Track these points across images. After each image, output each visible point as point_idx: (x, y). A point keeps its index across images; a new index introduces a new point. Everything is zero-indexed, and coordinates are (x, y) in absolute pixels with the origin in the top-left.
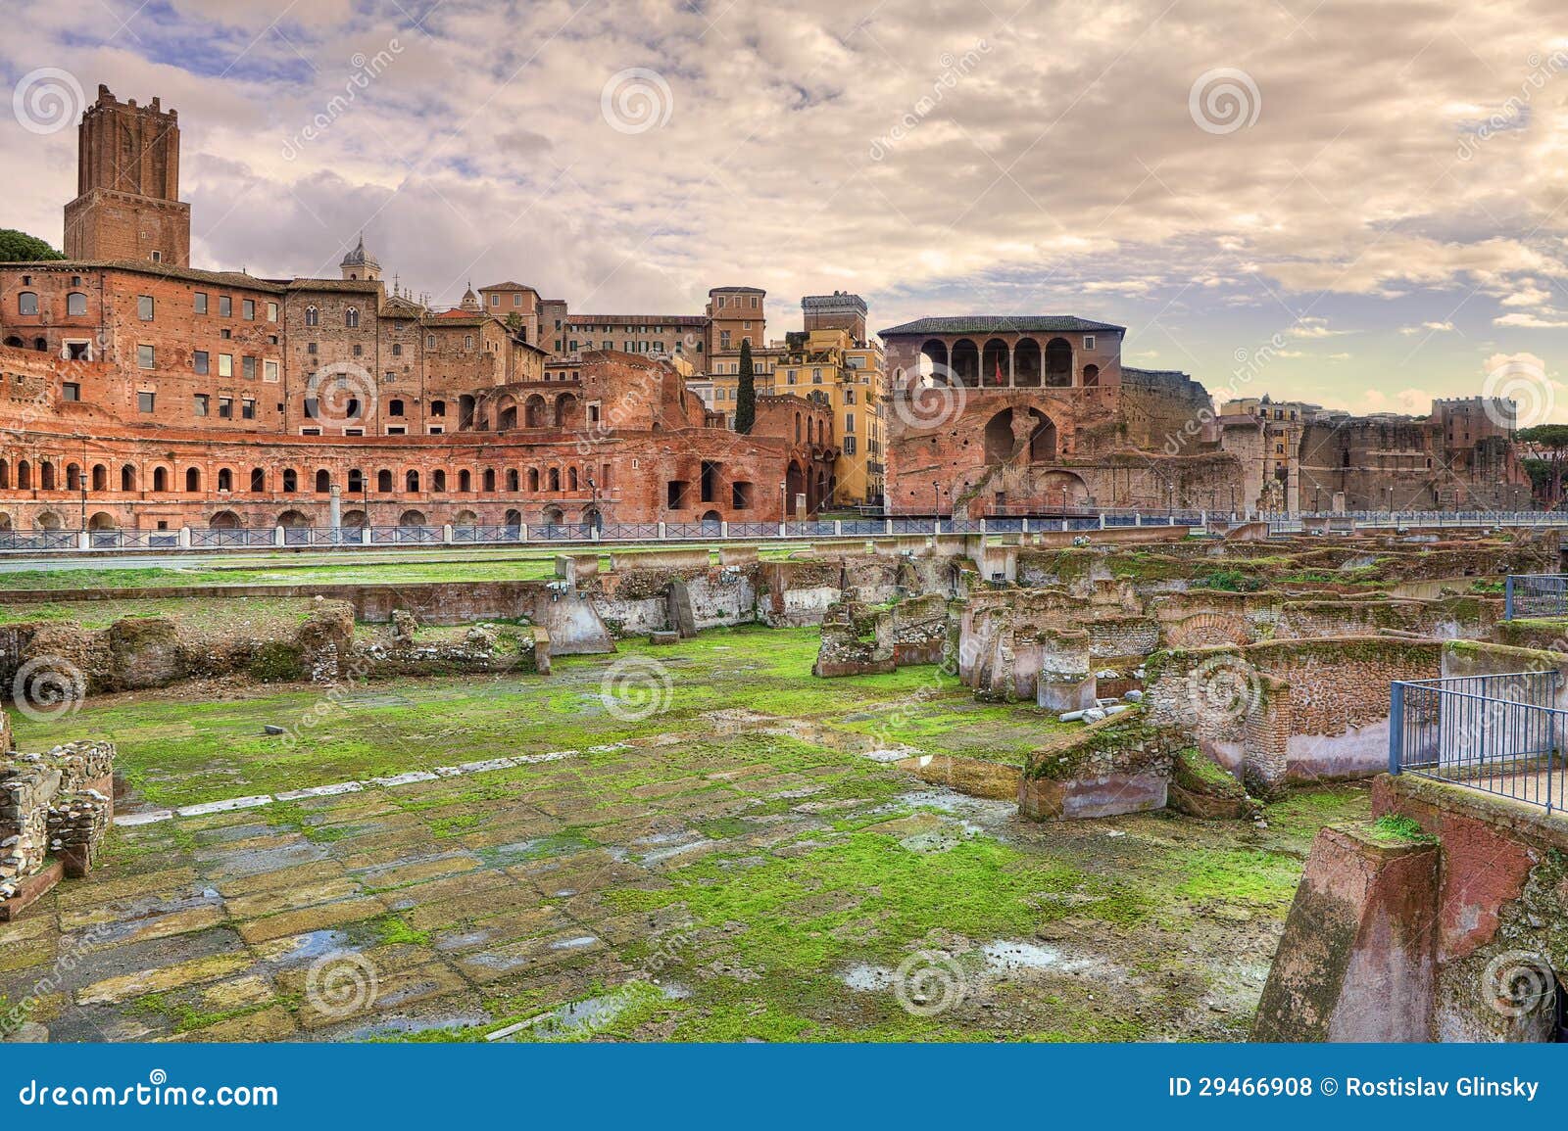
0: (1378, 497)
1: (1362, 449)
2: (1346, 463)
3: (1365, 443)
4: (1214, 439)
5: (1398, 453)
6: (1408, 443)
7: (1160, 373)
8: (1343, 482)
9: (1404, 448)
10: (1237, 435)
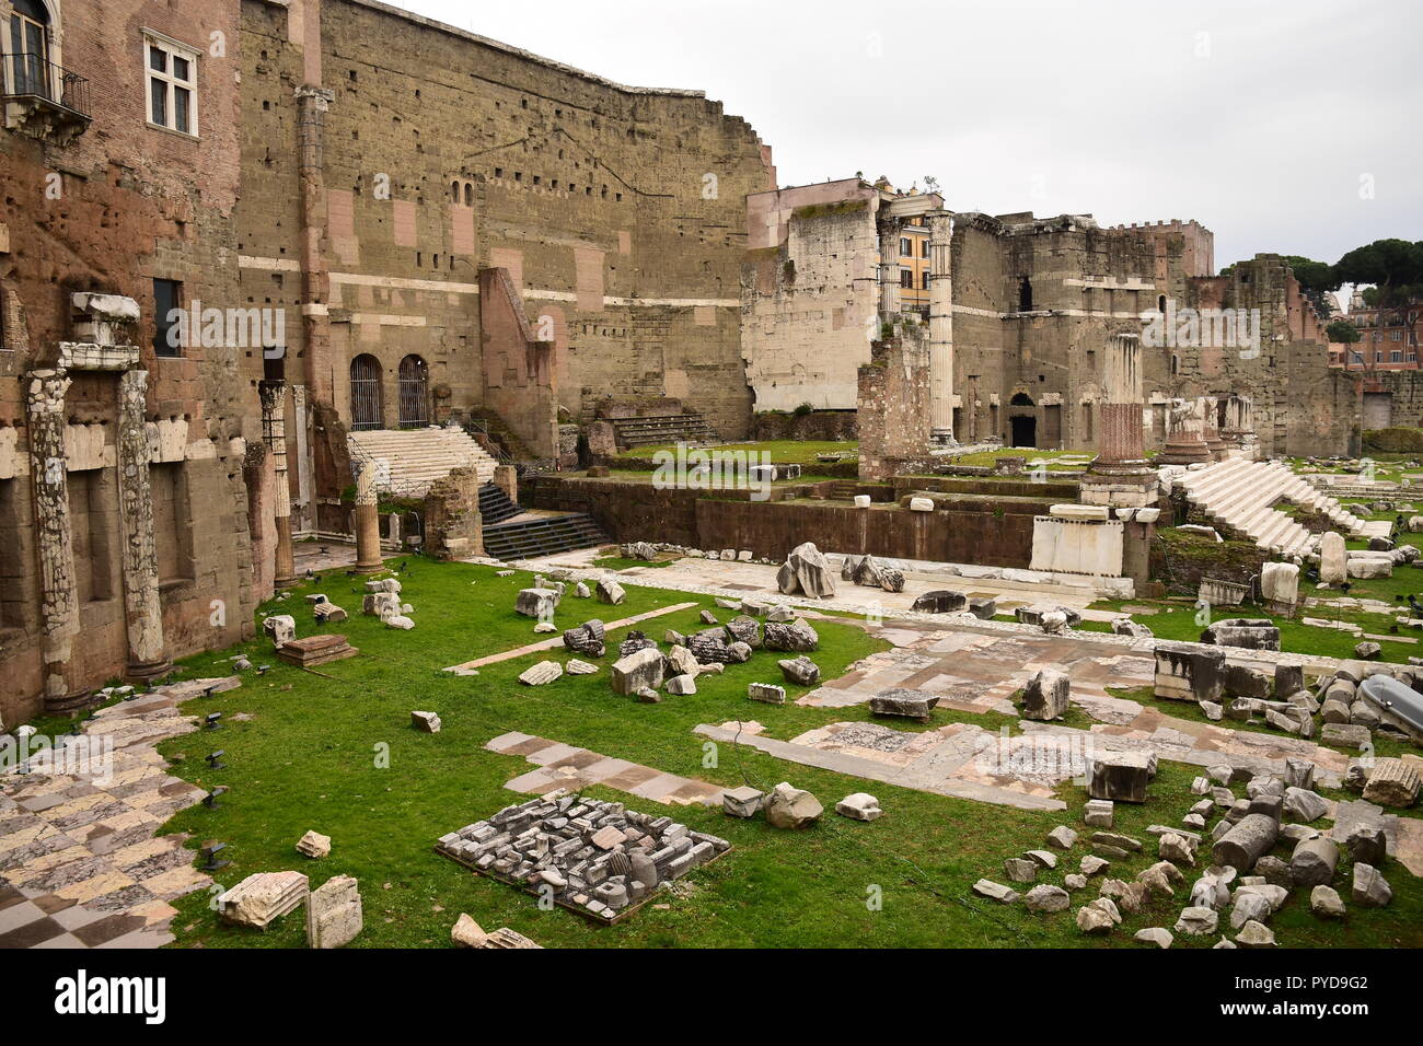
0: (1083, 366)
1: (1056, 275)
2: (1026, 301)
3: (1059, 262)
4: (773, 241)
5: (1110, 282)
6: (1130, 266)
7: (654, 94)
8: (1021, 339)
9: (1123, 275)
10: (819, 227)
